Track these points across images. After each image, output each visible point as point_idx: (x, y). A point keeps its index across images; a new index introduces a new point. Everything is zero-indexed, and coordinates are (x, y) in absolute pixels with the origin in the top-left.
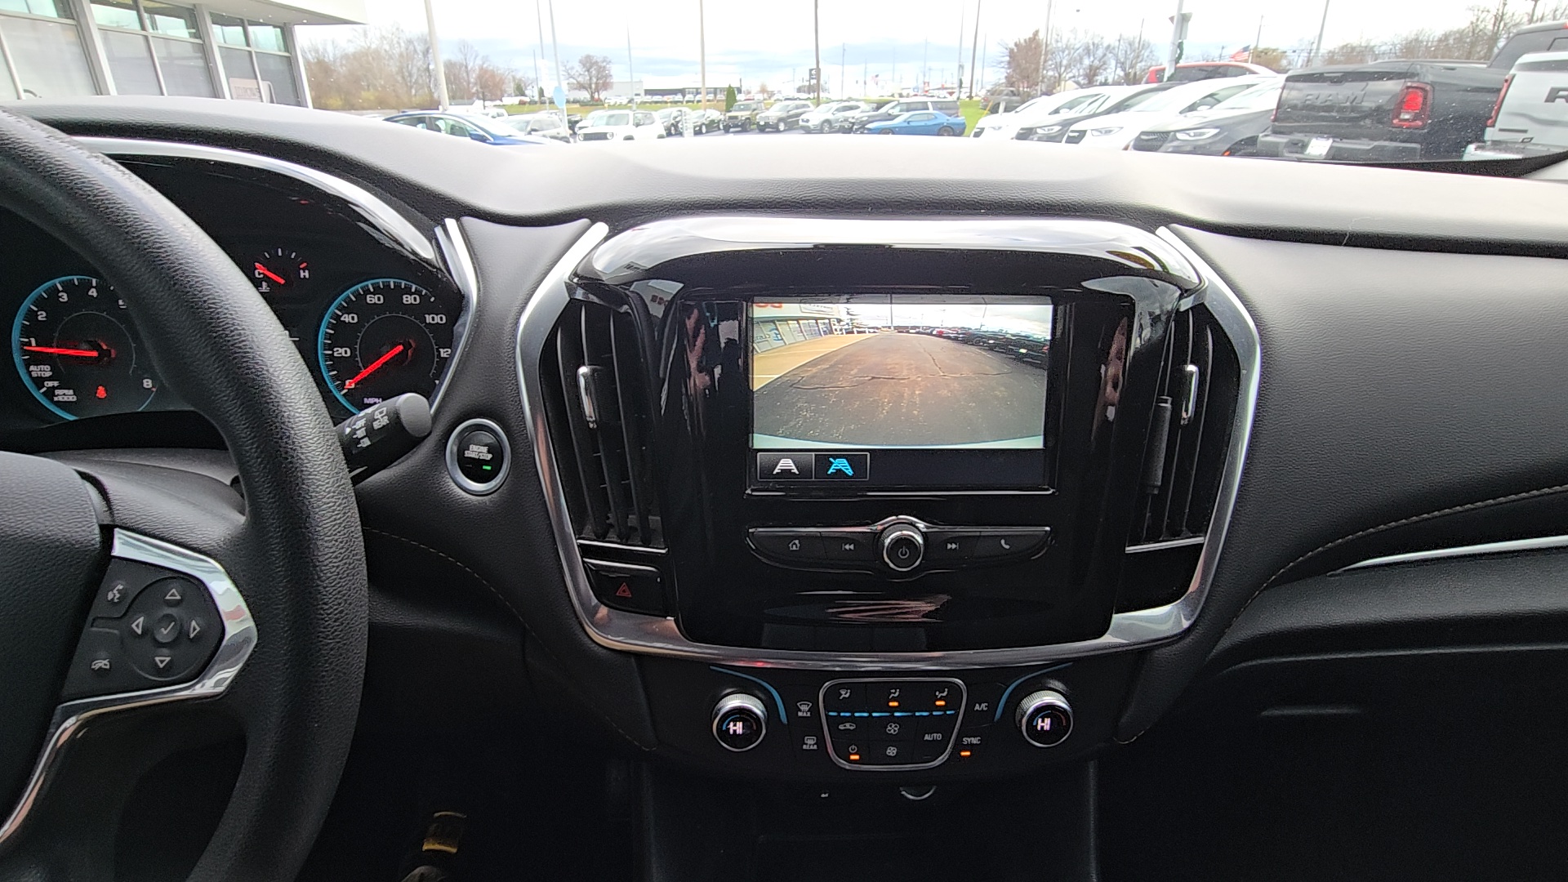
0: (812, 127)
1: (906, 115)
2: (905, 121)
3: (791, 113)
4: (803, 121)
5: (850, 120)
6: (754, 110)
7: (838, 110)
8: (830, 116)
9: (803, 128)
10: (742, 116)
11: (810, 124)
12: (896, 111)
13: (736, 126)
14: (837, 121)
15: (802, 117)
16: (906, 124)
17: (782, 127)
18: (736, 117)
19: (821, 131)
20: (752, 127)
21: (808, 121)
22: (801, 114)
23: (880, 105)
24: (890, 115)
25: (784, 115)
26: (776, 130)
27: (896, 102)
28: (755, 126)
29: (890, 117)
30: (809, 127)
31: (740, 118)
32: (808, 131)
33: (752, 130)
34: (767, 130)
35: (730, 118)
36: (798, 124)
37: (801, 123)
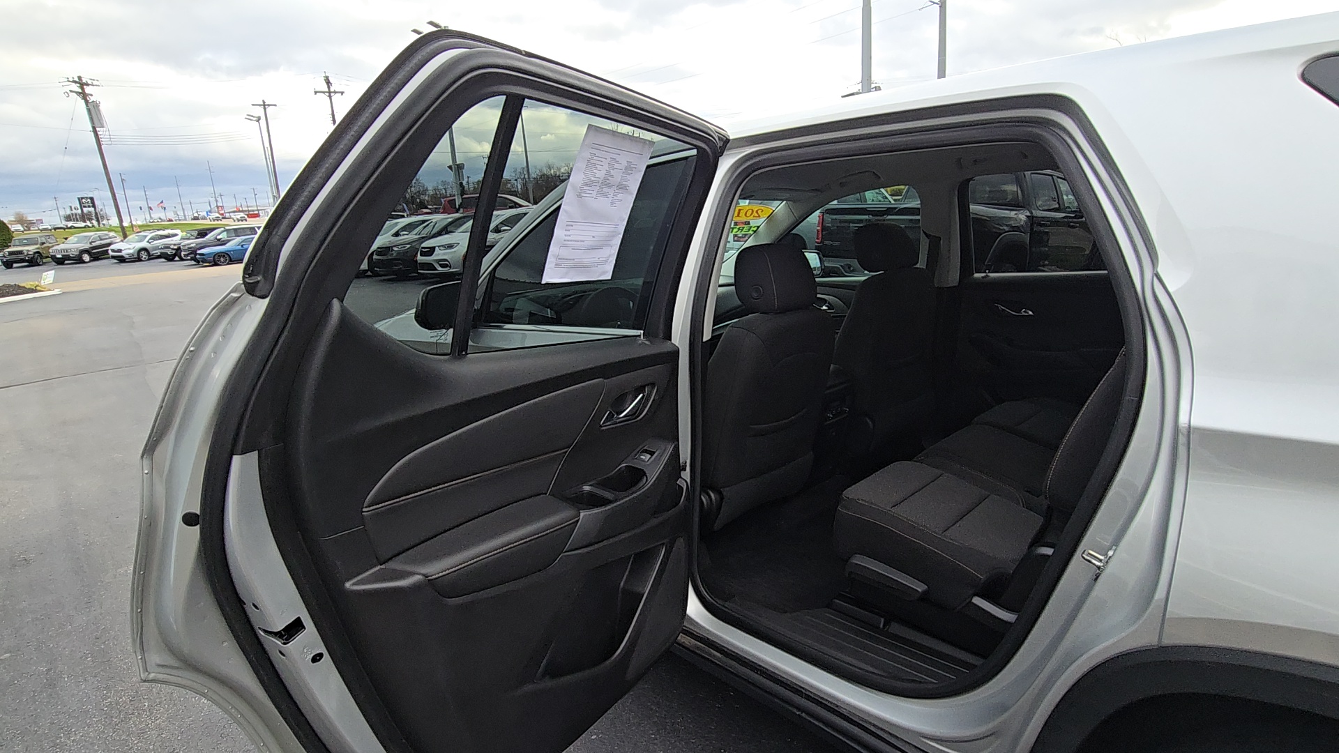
0: (127, 256)
1: (238, 239)
2: (238, 245)
3: (94, 244)
4: (113, 251)
5: (172, 247)
6: (43, 243)
7: (154, 238)
8: (144, 244)
9: (113, 257)
10: (28, 251)
11: (123, 253)
12: (223, 236)
13: (22, 261)
14: (156, 248)
15: (112, 247)
16: (240, 247)
17: (86, 257)
18: (20, 252)
19: (139, 259)
20: (44, 260)
21: (120, 251)
22: (109, 244)
23: (202, 233)
24: (219, 240)
25: (87, 246)
26: (78, 260)
27: (222, 229)
28: (49, 259)
29: (219, 243)
30: (122, 257)
31: (26, 253)
32: (122, 260)
33: (44, 264)
34: (66, 262)
35: (11, 253)
36: (108, 254)
37: (111, 253)
